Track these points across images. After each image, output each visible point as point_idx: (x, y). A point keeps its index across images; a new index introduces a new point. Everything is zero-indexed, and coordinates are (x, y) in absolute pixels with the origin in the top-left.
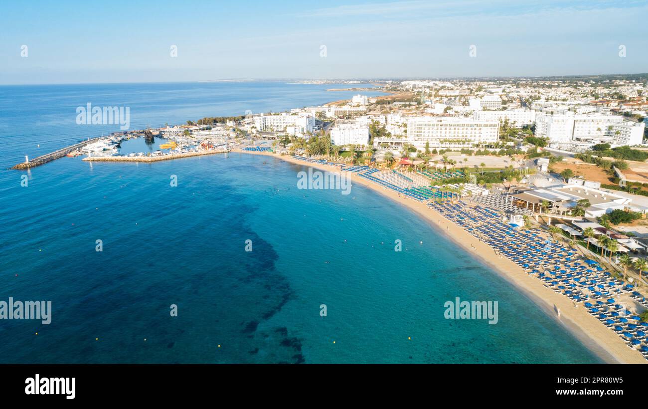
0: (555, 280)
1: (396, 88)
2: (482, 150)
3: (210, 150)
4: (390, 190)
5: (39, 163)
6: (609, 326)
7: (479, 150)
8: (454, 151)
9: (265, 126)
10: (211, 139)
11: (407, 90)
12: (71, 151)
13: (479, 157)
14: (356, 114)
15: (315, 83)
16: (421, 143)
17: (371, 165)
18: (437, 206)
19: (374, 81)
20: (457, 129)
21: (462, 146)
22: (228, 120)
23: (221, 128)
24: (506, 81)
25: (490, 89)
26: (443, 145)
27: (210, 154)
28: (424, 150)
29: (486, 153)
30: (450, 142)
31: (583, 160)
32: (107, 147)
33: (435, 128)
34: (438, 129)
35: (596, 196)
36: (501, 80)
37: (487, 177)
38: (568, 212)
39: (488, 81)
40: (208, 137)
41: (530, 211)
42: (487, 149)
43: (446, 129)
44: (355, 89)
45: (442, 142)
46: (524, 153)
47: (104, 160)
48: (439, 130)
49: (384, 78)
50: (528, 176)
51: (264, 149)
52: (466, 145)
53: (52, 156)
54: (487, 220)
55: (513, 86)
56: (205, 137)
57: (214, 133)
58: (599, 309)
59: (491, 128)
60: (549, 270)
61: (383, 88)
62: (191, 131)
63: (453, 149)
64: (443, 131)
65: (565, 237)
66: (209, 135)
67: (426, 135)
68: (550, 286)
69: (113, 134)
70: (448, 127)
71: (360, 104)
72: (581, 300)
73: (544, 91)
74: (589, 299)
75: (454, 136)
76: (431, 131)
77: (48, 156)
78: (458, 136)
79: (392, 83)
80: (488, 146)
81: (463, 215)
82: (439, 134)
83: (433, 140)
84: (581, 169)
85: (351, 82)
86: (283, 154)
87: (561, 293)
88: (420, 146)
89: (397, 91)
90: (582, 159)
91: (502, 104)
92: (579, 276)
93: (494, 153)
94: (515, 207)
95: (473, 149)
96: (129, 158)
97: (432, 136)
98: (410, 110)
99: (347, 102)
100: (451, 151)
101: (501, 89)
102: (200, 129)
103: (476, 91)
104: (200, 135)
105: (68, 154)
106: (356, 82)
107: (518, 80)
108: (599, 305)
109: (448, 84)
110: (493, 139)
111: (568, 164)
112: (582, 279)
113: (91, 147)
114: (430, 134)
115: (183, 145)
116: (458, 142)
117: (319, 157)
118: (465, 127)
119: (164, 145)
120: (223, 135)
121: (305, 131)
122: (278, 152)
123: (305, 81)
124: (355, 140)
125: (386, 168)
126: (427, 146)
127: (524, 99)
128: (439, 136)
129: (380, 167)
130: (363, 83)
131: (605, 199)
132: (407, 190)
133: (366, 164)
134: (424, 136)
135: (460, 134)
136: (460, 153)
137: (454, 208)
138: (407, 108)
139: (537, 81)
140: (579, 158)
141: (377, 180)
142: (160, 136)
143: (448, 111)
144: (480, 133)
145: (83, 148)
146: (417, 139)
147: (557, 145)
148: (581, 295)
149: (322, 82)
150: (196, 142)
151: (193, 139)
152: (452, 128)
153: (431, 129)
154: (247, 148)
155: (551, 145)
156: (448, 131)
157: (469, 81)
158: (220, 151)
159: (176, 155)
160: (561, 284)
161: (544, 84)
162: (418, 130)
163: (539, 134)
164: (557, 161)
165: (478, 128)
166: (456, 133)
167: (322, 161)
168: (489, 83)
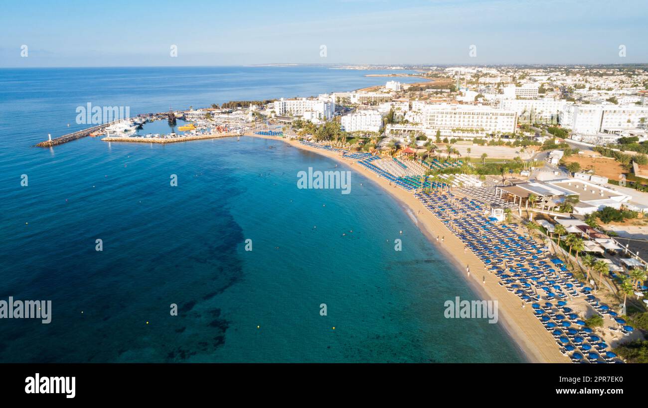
0: (514, 278)
1: (437, 74)
2: (496, 140)
3: (224, 133)
4: (383, 178)
5: (61, 142)
6: (548, 330)
7: (493, 140)
8: (467, 140)
9: (285, 110)
10: (229, 122)
11: (448, 77)
12: (94, 131)
13: (492, 147)
14: (381, 100)
15: (357, 68)
16: (432, 132)
17: (374, 152)
18: (424, 196)
19: (418, 67)
20: (471, 117)
21: (475, 135)
22: (251, 104)
23: (241, 112)
24: (558, 68)
25: (534, 77)
26: (456, 134)
27: (223, 137)
28: (434, 139)
29: (500, 143)
30: (463, 131)
31: (602, 154)
32: (128, 128)
33: (449, 116)
34: (451, 117)
35: (593, 192)
36: (552, 68)
37: (487, 168)
38: (556, 207)
39: (537, 68)
40: (226, 120)
41: (517, 205)
42: (501, 139)
43: (460, 117)
44: (395, 75)
45: (454, 131)
46: (540, 144)
47: (121, 141)
48: (453, 119)
49: (430, 64)
50: (533, 168)
51: (276, 134)
52: (479, 135)
53: (75, 135)
54: (468, 213)
55: (562, 74)
56: (223, 120)
57: (232, 117)
58: (547, 311)
59: (508, 118)
60: (511, 267)
61: (424, 74)
62: (213, 114)
63: (465, 139)
64: (457, 119)
65: (542, 234)
66: (228, 119)
67: (439, 123)
68: (505, 284)
69: (139, 116)
70: (462, 116)
71: (392, 90)
72: (530, 301)
73: (594, 79)
74: (540, 299)
75: (469, 125)
76: (444, 118)
77: (71, 135)
78: (472, 125)
79: (436, 70)
80: (502, 136)
81: (445, 207)
82: (453, 123)
83: (445, 128)
84: (596, 163)
85: (394, 68)
86: (292, 139)
87: (513, 292)
88: (431, 135)
89: (438, 77)
90: (600, 152)
91: (539, 92)
92: (540, 276)
93: (508, 144)
94: (503, 200)
95: (486, 139)
96: (145, 139)
97: (445, 124)
98: (440, 97)
99: (380, 89)
100: (463, 140)
101: (547, 77)
102: (222, 113)
103: (520, 78)
104: (220, 118)
105: (91, 134)
106: (399, 68)
107: (571, 68)
108: (547, 307)
109: (493, 71)
110: (509, 129)
111: (584, 157)
112: (542, 279)
113: (114, 128)
114: (444, 123)
115: (200, 128)
116: (472, 131)
117: (326, 143)
118: (481, 116)
119: (182, 128)
120: (241, 119)
121: (322, 116)
122: (289, 137)
123: (349, 67)
124: (367, 127)
125: (388, 155)
126: (438, 134)
127: (567, 87)
128: (452, 124)
129: (383, 155)
130: (406, 69)
131: (602, 195)
132: (400, 179)
133: (370, 151)
134: (437, 124)
135: (475, 123)
136: (472, 142)
137: (440, 199)
138: (439, 95)
139: (591, 68)
140: (598, 151)
141: (374, 168)
142: (183, 119)
143: (479, 99)
144: (496, 122)
145: (106, 128)
146: (429, 127)
147: (579, 137)
148: (535, 295)
149: (365, 68)
150: (213, 125)
151: (213, 122)
152: (467, 116)
153: (444, 117)
154: (260, 132)
155: (573, 136)
156: (462, 119)
157: (519, 67)
158: (233, 135)
159: (190, 137)
160: (518, 282)
161: (598, 72)
162: (431, 118)
163: (565, 125)
164: (573, 153)
165: (494, 117)
166: (471, 121)
167: (327, 147)
168: (538, 71)
